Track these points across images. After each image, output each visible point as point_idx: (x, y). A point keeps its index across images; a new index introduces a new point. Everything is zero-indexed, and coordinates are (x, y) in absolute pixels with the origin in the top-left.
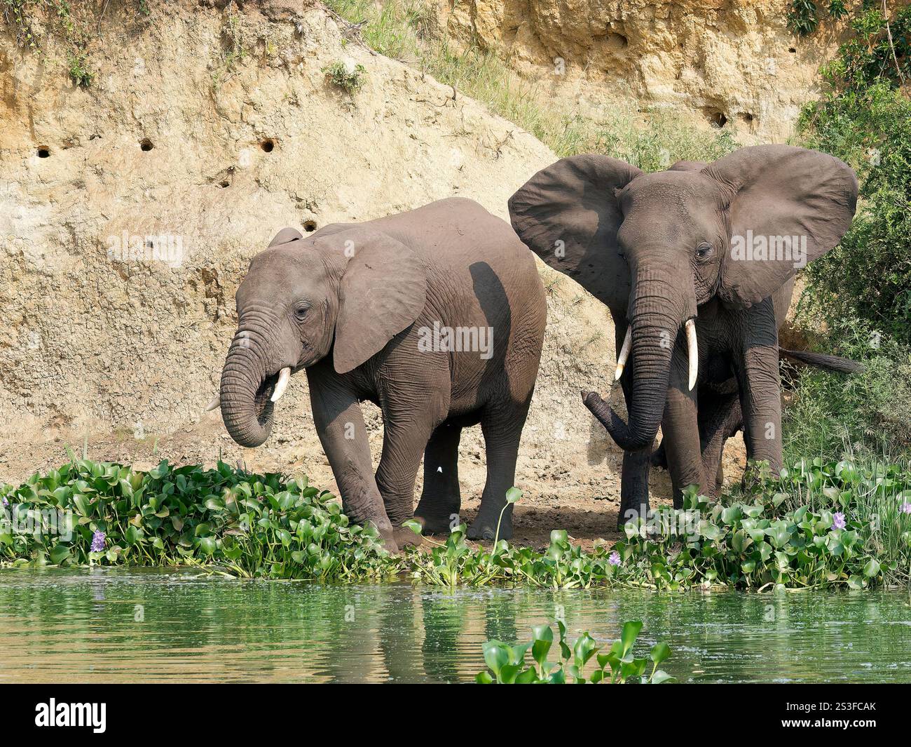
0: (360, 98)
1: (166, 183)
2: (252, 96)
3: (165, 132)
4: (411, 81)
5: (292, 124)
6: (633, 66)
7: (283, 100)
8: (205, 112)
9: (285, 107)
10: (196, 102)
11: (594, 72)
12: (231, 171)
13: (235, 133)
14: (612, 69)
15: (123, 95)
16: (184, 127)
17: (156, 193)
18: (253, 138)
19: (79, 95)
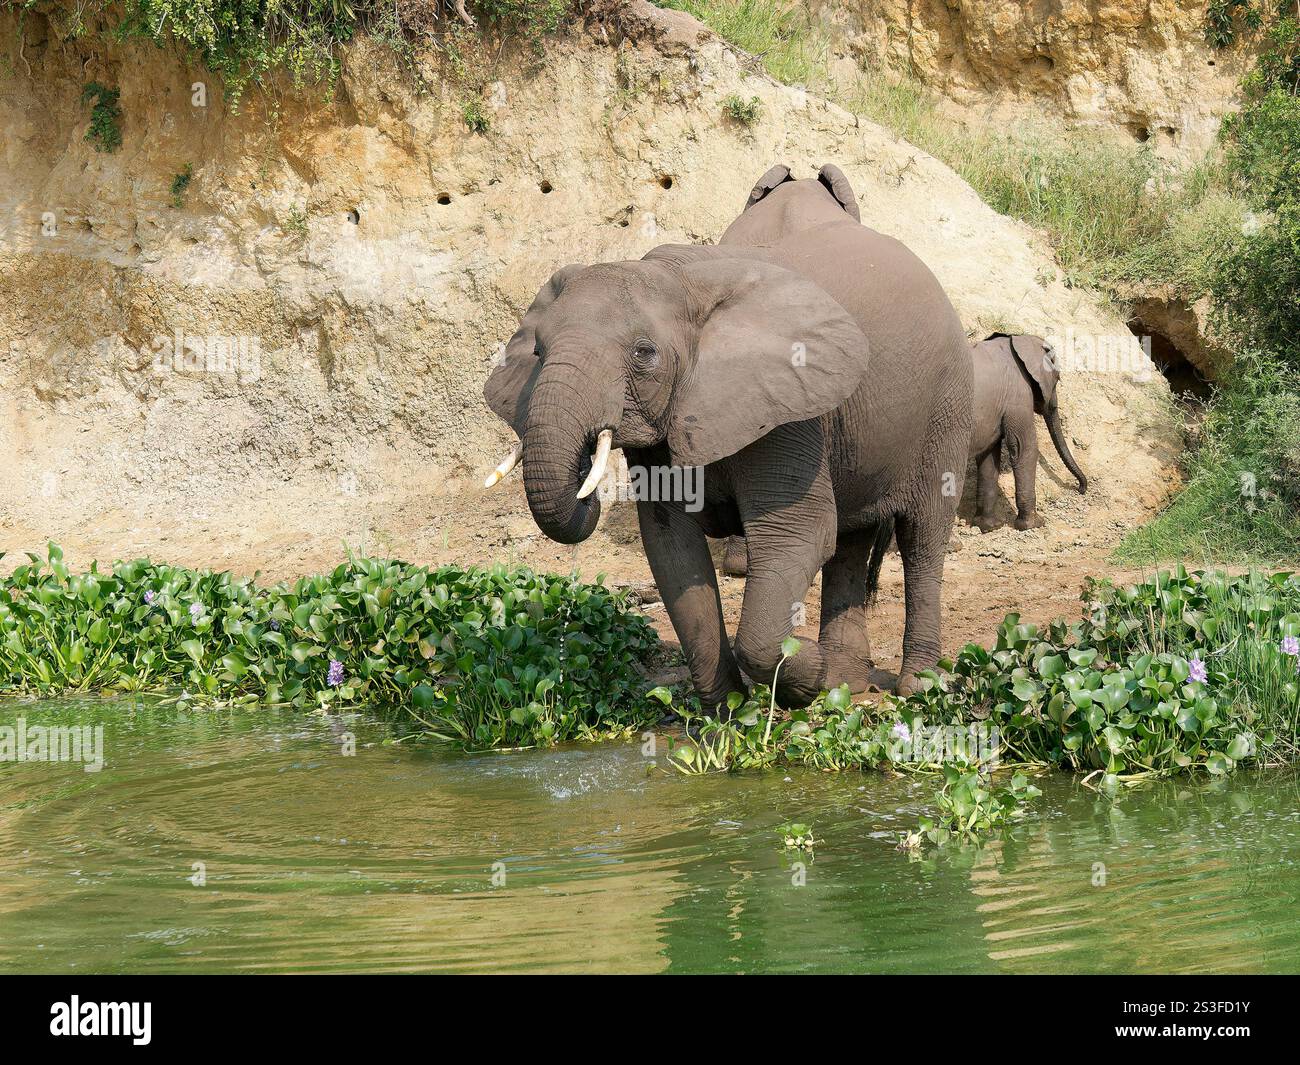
0: (759, 130)
1: (564, 226)
2: (648, 133)
3: (564, 174)
4: (813, 110)
5: (690, 160)
6: (1059, 86)
7: (681, 136)
8: (603, 151)
9: (683, 143)
10: (595, 142)
11: (1023, 94)
12: (630, 210)
13: (631, 170)
14: (1041, 90)
15: (520, 138)
16: (584, 169)
17: (554, 236)
18: (651, 176)
19: (476, 140)
